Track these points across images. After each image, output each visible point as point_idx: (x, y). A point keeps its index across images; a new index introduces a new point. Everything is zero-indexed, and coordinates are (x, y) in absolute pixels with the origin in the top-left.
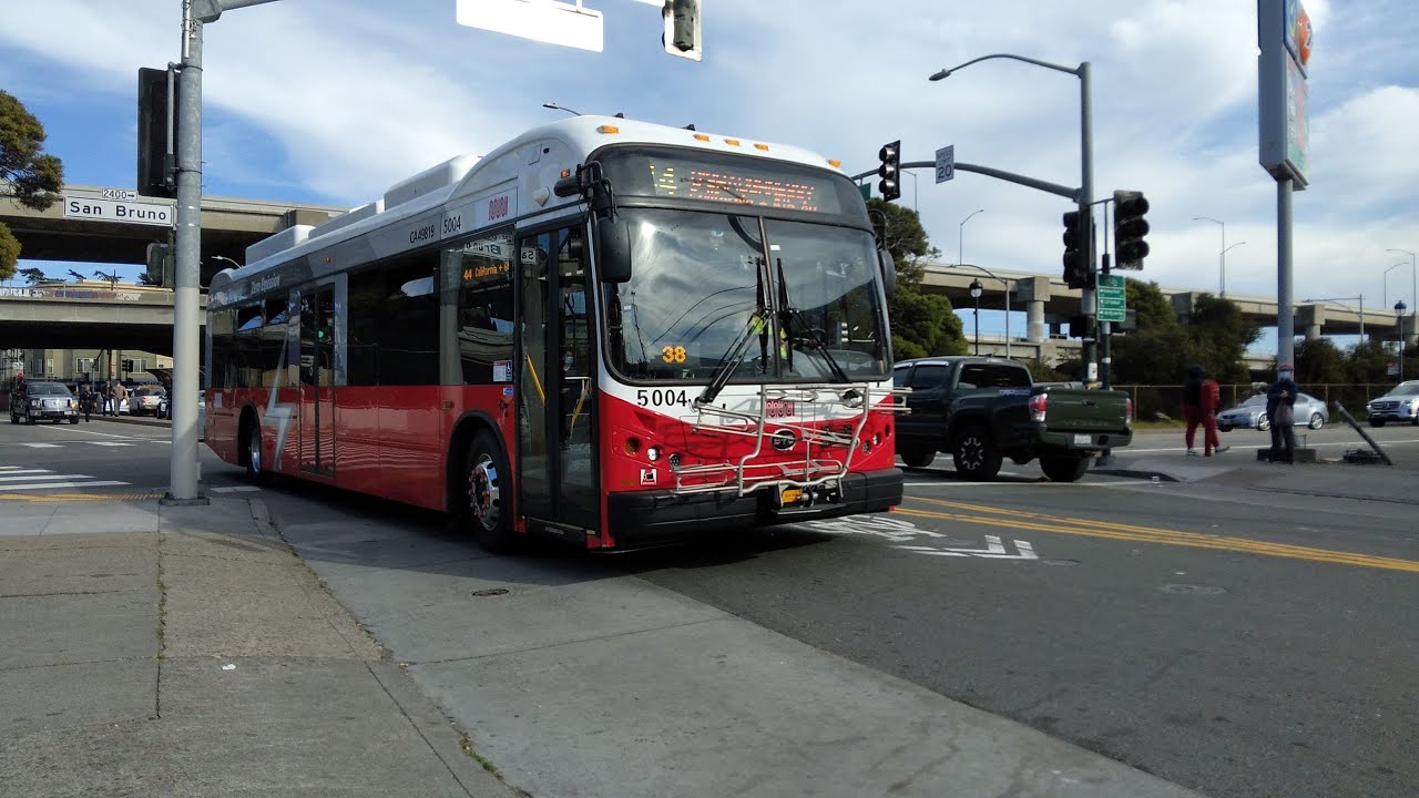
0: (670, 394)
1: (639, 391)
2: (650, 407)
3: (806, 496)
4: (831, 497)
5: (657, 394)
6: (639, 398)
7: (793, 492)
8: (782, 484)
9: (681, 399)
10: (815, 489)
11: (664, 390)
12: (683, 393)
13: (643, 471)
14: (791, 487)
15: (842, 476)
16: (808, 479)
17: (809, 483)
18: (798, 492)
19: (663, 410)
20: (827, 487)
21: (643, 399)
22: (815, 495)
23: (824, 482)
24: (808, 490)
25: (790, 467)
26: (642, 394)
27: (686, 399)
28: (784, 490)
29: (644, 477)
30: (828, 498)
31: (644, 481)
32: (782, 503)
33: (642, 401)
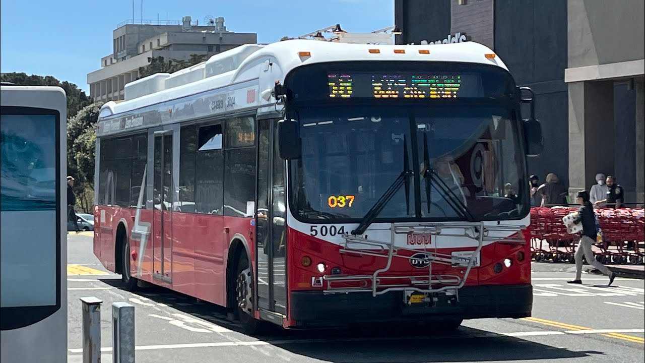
0: (333, 228)
1: (312, 227)
2: (319, 236)
3: (428, 300)
4: (451, 301)
5: (324, 228)
6: (312, 230)
7: (418, 296)
8: (408, 291)
9: (341, 232)
10: (437, 294)
11: (329, 226)
12: (343, 227)
13: (313, 279)
14: (416, 293)
15: (460, 287)
16: (430, 288)
17: (431, 291)
18: (421, 296)
19: (329, 238)
20: (447, 294)
22: (435, 299)
23: (445, 290)
24: (430, 296)
25: (417, 279)
26: (314, 228)
27: (345, 232)
28: (412, 294)
29: (314, 282)
30: (449, 302)
31: (314, 285)
32: (410, 303)
33: (314, 233)
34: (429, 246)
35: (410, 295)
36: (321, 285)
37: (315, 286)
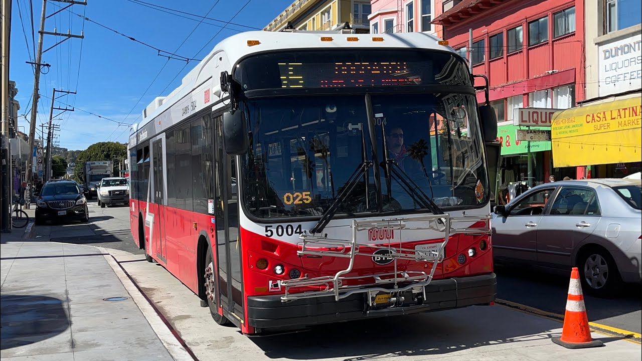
0: (289, 227)
1: (266, 227)
2: (275, 237)
3: (394, 299)
4: (418, 299)
5: (280, 228)
6: (267, 231)
7: (383, 296)
8: (372, 293)
9: (298, 231)
10: (404, 293)
11: (284, 225)
12: (300, 227)
13: (271, 282)
14: (381, 293)
15: (426, 284)
16: (396, 287)
17: (397, 290)
18: (386, 296)
19: (285, 239)
20: (414, 292)
21: (269, 232)
22: (402, 298)
23: (412, 289)
24: (396, 295)
25: (382, 278)
26: (268, 229)
27: (302, 230)
28: (376, 295)
29: (272, 286)
30: (416, 300)
31: (271, 289)
32: (375, 304)
33: (269, 233)
34: (392, 241)
35: (375, 296)
36: (279, 288)
37: (273, 290)
